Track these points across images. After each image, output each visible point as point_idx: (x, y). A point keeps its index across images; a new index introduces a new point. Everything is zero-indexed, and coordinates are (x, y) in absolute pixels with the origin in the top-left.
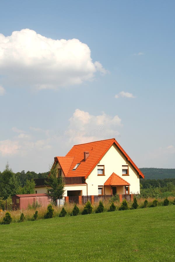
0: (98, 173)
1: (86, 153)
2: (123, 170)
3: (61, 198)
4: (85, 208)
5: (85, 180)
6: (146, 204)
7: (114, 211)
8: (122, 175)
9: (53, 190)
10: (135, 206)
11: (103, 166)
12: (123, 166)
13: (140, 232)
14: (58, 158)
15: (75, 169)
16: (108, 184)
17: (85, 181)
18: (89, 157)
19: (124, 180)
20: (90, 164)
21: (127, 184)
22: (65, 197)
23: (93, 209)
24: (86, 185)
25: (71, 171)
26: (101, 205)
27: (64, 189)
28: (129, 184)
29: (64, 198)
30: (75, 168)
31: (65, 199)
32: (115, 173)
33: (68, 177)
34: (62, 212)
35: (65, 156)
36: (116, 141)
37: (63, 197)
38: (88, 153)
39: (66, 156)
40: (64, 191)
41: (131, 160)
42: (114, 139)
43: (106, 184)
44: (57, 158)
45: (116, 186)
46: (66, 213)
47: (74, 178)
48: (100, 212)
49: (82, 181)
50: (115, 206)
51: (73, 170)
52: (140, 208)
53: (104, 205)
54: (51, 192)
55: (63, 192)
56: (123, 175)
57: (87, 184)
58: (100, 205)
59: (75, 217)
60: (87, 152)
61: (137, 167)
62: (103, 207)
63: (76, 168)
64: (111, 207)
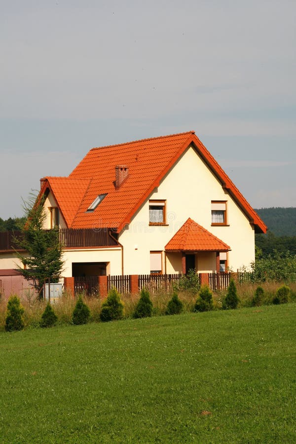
0: (151, 219)
1: (122, 169)
2: (215, 212)
3: (56, 280)
4: (104, 305)
5: (117, 236)
6: (260, 296)
7: (178, 312)
8: (211, 224)
9: (33, 260)
10: (231, 302)
11: (164, 201)
12: (213, 202)
13: (229, 365)
14: (50, 181)
15: (93, 208)
16: (176, 247)
17: (117, 238)
18: (127, 177)
19: (215, 239)
20: (131, 197)
21: (223, 248)
22: (65, 279)
23: (124, 310)
24: (120, 248)
25: (83, 214)
26: (145, 299)
27: (62, 259)
28: (229, 247)
29: (62, 281)
30: (93, 206)
31: (65, 284)
32: (192, 219)
33: (73, 228)
34: (44, 316)
35: (67, 176)
36: (197, 140)
37: (60, 280)
38: (125, 169)
39: (71, 175)
40: (61, 263)
41: (234, 187)
42: (193, 133)
43: (170, 248)
44: (46, 179)
45: (196, 251)
46: (56, 318)
47: (89, 231)
48: (143, 316)
49: (110, 238)
50: (181, 300)
51: (88, 210)
52: (244, 306)
53: (152, 298)
54: (29, 267)
55: (58, 265)
56: (213, 225)
57: (122, 247)
58: (142, 299)
59: (79, 328)
60: (122, 166)
61: (248, 206)
62: (150, 303)
63: (96, 207)
64: (170, 303)
